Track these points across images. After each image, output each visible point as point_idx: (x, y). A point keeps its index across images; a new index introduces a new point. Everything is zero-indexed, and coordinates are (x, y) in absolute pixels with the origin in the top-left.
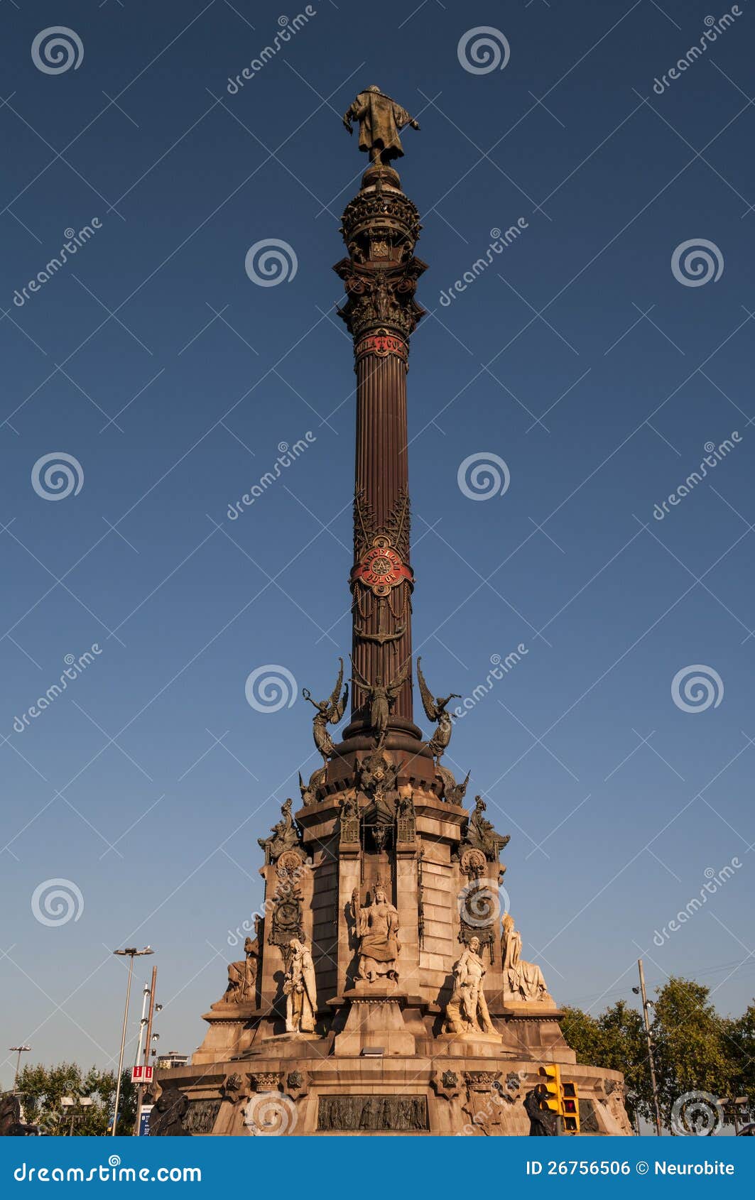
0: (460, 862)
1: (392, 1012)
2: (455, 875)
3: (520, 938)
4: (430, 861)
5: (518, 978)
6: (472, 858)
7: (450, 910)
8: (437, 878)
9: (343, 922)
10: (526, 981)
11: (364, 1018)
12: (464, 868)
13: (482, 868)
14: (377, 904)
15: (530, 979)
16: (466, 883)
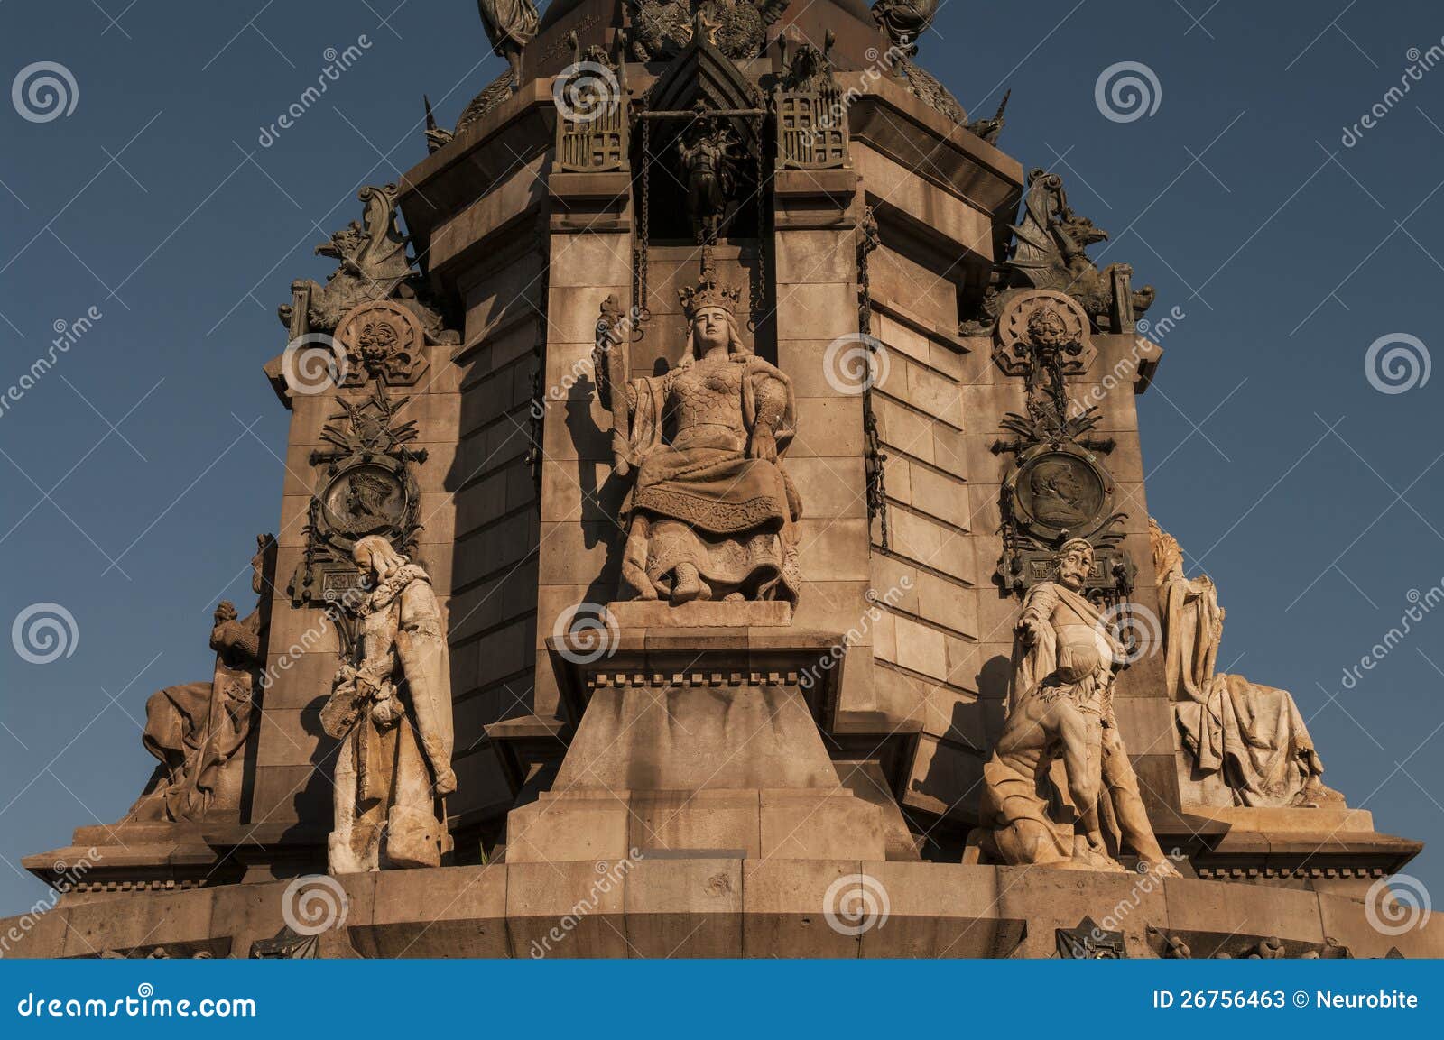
0: (995, 335)
2: (975, 377)
3: (1213, 598)
4: (891, 305)
5: (1215, 728)
6: (1037, 315)
7: (965, 489)
8: (913, 369)
9: (559, 444)
10: (1248, 741)
12: (1009, 350)
13: (1074, 348)
14: (699, 354)
15: (1261, 733)
16: (1019, 397)
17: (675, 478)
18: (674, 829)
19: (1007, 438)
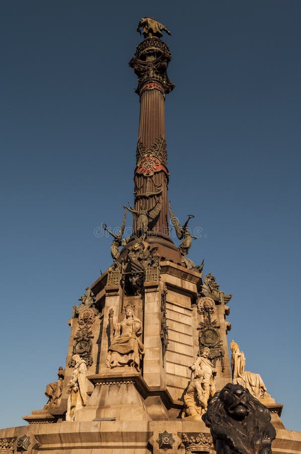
0: (198, 307)
1: (127, 390)
2: (194, 315)
3: (243, 356)
4: (175, 303)
5: (244, 383)
6: (205, 303)
7: (192, 338)
8: (180, 315)
10: (251, 385)
11: (103, 396)
12: (200, 310)
13: (212, 308)
14: (127, 318)
15: (253, 384)
16: (202, 319)
17: (117, 343)
18: (104, 414)
19: (200, 327)
